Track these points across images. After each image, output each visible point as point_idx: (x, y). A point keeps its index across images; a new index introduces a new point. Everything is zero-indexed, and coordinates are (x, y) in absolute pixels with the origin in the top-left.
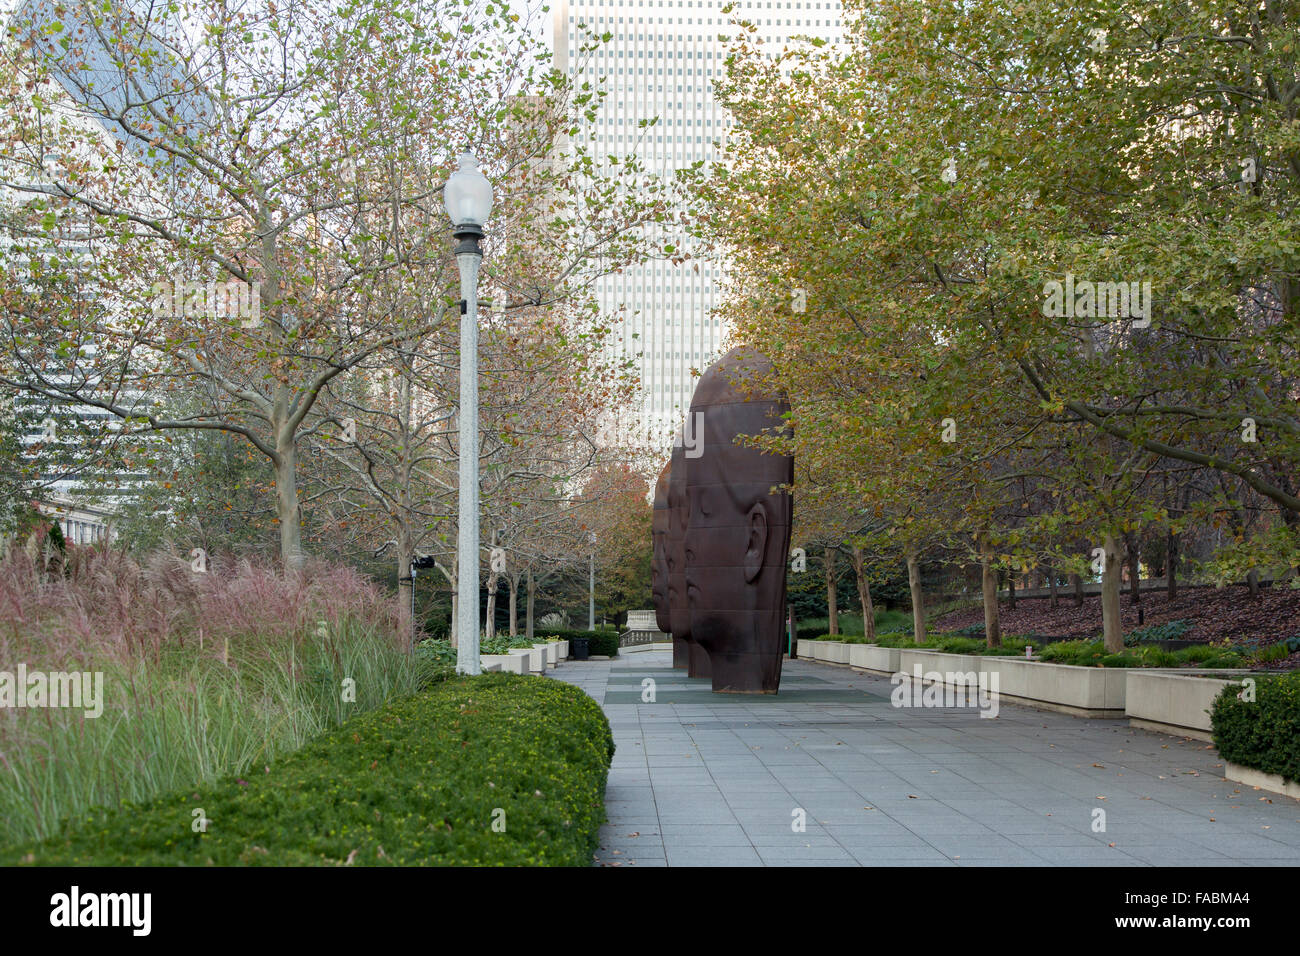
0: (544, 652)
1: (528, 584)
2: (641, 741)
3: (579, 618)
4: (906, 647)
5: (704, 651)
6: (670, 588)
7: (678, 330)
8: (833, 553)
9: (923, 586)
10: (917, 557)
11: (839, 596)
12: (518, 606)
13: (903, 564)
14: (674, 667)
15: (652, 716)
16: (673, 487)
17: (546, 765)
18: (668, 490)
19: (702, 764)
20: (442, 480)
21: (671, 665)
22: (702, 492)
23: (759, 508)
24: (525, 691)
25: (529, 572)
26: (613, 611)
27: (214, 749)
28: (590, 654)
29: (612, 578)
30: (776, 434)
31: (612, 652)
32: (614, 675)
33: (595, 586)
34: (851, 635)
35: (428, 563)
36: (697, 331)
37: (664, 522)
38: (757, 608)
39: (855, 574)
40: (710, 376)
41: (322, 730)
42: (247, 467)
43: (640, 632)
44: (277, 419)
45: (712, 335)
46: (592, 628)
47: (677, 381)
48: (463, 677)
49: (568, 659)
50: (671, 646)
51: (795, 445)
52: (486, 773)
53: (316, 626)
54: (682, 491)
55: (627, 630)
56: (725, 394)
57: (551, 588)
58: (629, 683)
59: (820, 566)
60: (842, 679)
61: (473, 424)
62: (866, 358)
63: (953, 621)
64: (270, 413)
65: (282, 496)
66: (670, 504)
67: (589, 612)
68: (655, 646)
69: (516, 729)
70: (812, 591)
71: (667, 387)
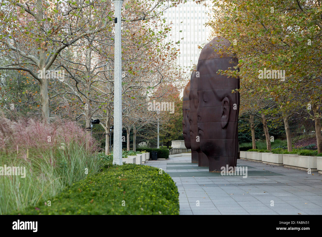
0: (141, 157)
1: (134, 130)
2: (184, 192)
3: (153, 144)
4: (285, 153)
5: (205, 155)
6: (191, 131)
7: (189, 33)
8: (253, 117)
9: (290, 129)
10: (288, 117)
11: (256, 134)
12: (130, 139)
13: (283, 121)
14: (192, 162)
15: (187, 182)
16: (191, 91)
17: (161, 201)
18: (189, 93)
19: (210, 201)
20: (101, 90)
21: (191, 162)
22: (203, 93)
23: (226, 99)
24: (143, 171)
25: (134, 126)
26: (166, 141)
27: (22, 195)
28: (158, 158)
29: (166, 128)
30: (234, 69)
31: (167, 157)
32: (168, 166)
33: (160, 131)
34: (261, 149)
35: (97, 122)
36: (196, 33)
37: (188, 106)
38: (227, 138)
39: (263, 125)
40: (206, 48)
41: (63, 188)
42: (26, 86)
43: (177, 149)
44: (41, 66)
45: (202, 35)
46: (158, 147)
47: (189, 52)
48: (116, 166)
49: (149, 160)
50: (190, 154)
51: (241, 74)
52: (139, 204)
53: (60, 145)
54: (195, 93)
55: (171, 148)
56: (212, 55)
57: (142, 132)
58: (175, 169)
59: (248, 122)
60: (259, 167)
61: (119, 66)
62: (273, 38)
63: (301, 143)
64: (38, 64)
65: (43, 95)
66: (190, 98)
67: (157, 141)
68: (183, 154)
69: (144, 186)
70: (245, 132)
71: (185, 54)
